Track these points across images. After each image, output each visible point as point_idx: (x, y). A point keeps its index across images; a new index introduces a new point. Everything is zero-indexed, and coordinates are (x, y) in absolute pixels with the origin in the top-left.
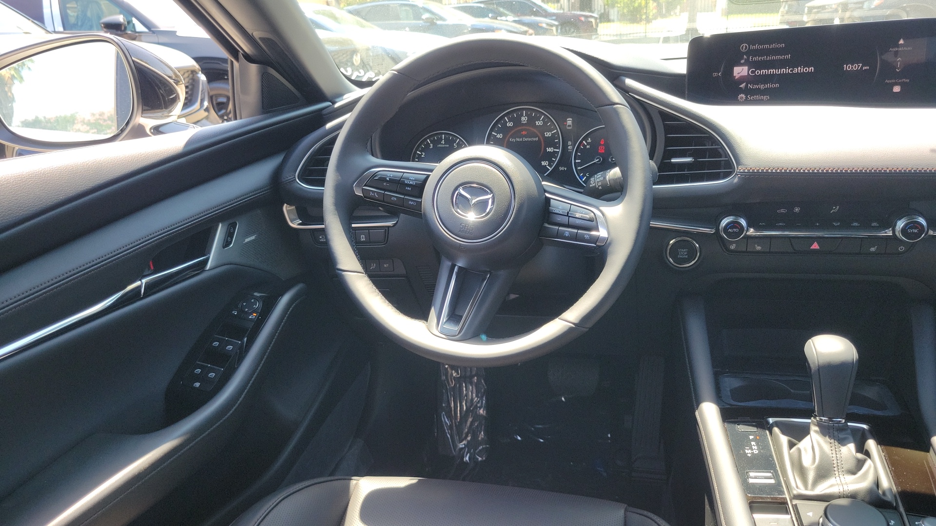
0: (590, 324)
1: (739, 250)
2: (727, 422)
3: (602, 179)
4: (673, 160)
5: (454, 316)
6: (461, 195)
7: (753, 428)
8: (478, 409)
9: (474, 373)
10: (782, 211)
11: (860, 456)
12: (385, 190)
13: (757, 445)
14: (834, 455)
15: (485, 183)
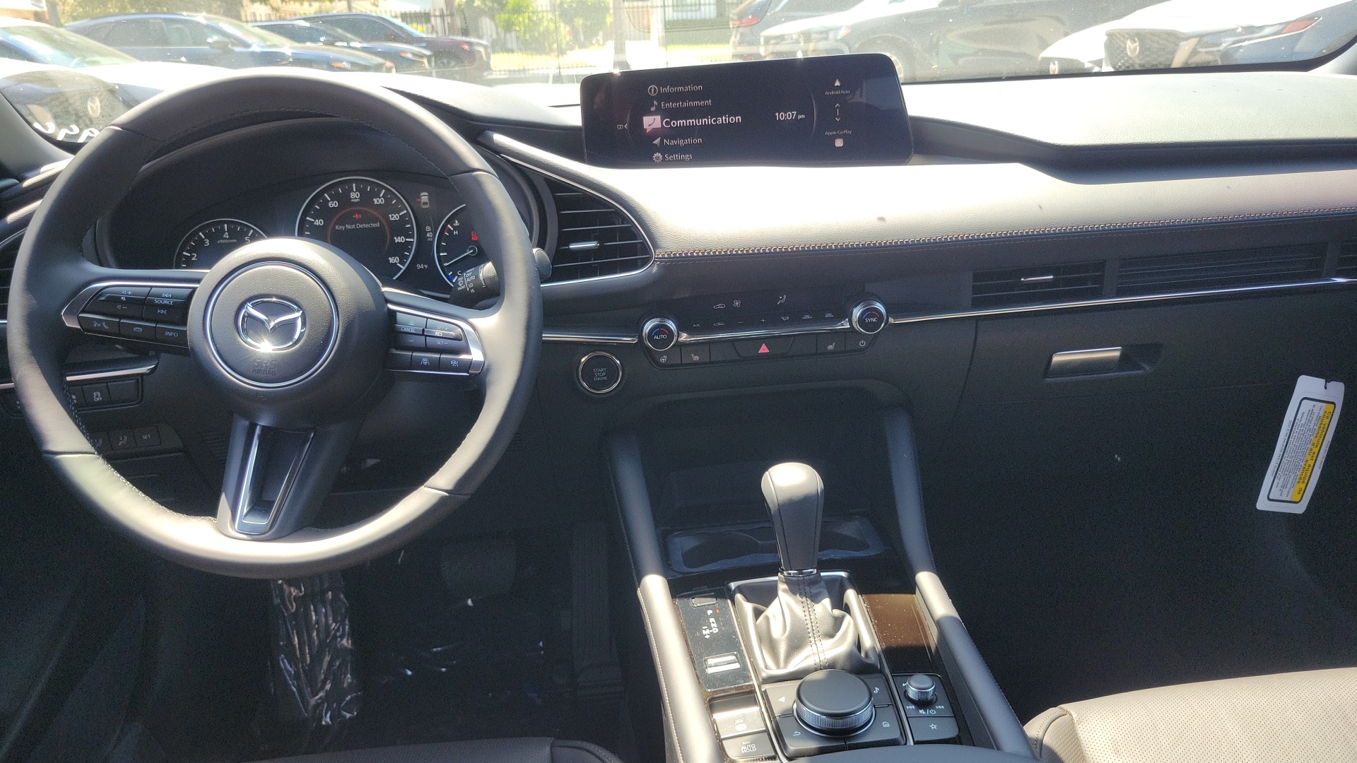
0: (471, 489)
1: (672, 363)
2: (679, 597)
3: (473, 277)
4: (572, 246)
5: (260, 503)
6: (250, 316)
7: (711, 599)
8: (339, 639)
9: (326, 586)
10: (720, 306)
11: (837, 612)
12: (121, 317)
13: (717, 621)
14: (808, 617)
15: (289, 295)
